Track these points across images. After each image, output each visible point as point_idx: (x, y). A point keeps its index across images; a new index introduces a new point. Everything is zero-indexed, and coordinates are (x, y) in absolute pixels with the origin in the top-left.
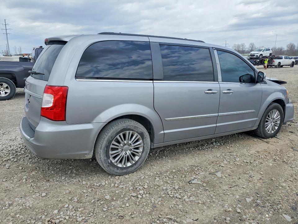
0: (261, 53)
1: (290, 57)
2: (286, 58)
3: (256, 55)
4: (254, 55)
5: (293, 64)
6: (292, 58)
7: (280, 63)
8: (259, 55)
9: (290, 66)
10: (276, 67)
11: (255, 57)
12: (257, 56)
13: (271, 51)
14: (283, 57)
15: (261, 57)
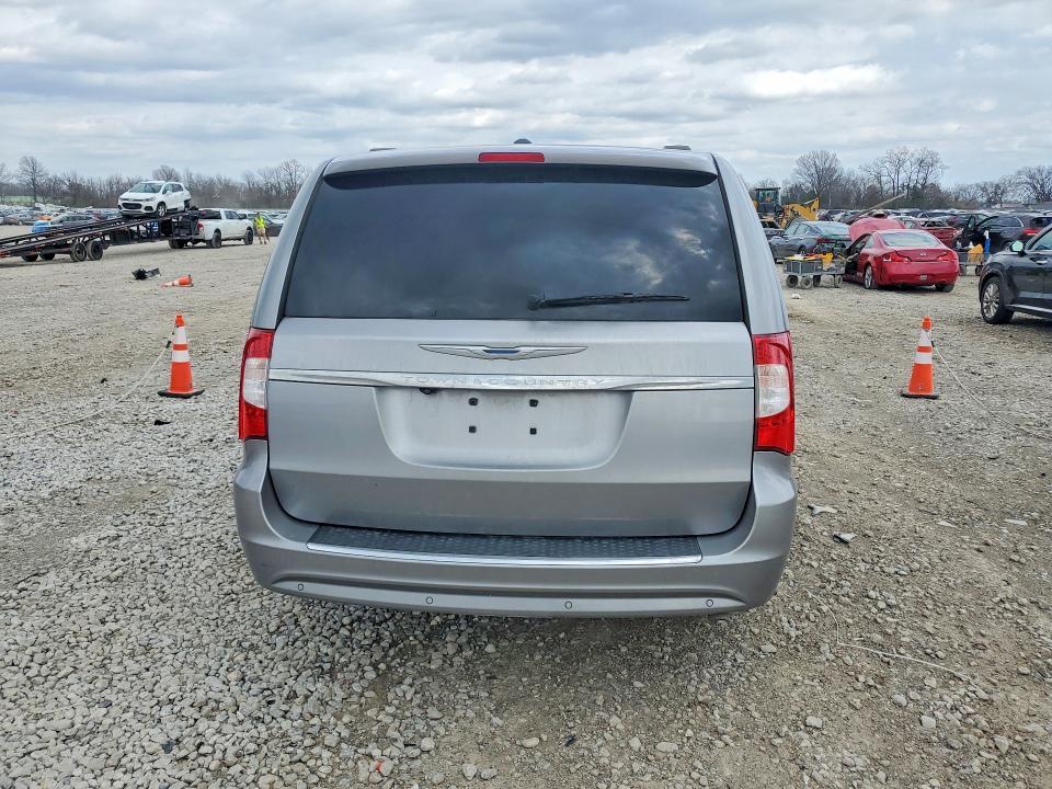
0: (159, 197)
1: (241, 212)
2: (230, 216)
3: (144, 204)
4: (139, 206)
5: (249, 234)
6: (245, 217)
7: (218, 231)
8: (154, 205)
9: (242, 242)
10: (210, 244)
11: (143, 211)
12: (150, 208)
13: (187, 192)
14: (222, 211)
15: (161, 211)
